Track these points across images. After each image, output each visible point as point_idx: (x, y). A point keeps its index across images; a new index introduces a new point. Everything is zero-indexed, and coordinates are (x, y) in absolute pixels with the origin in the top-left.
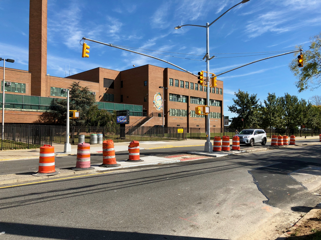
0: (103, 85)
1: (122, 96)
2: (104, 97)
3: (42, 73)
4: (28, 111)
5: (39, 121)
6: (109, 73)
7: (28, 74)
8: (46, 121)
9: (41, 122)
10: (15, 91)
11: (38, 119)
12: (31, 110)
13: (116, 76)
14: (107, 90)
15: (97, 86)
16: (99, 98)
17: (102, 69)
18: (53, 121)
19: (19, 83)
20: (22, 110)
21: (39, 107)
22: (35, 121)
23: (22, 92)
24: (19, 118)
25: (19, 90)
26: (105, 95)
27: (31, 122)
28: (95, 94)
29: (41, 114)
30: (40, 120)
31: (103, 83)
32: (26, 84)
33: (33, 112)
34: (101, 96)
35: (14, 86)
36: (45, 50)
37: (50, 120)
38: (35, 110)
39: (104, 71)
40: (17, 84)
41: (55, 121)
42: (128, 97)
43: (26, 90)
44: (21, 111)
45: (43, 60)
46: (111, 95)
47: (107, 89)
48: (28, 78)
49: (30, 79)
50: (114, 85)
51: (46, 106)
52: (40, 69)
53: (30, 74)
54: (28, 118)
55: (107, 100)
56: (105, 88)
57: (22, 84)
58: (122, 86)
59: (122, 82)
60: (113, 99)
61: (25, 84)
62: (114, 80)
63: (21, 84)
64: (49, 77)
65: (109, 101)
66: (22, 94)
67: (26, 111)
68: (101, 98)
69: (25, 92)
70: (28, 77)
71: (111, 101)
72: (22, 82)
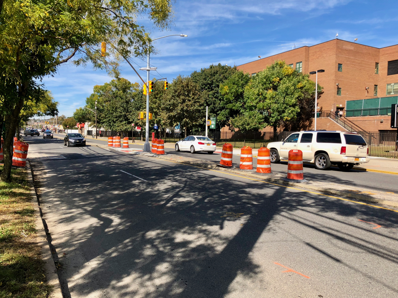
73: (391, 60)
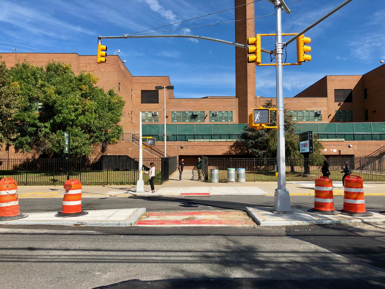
0: (334, 99)
1: (366, 111)
2: (335, 116)
3: (248, 96)
4: (216, 141)
5: (229, 151)
6: (344, 81)
7: (235, 99)
8: (238, 152)
9: (232, 153)
10: (223, 121)
11: (228, 151)
12: (220, 140)
13: (356, 83)
14: (341, 105)
15: (324, 101)
16: (329, 117)
17: (330, 78)
18: (246, 151)
19: (226, 112)
20: (211, 140)
21: (230, 136)
22: (225, 153)
23: (229, 121)
24: (207, 150)
25: (226, 119)
26: (338, 113)
27: (220, 153)
28: (322, 113)
29: (232, 144)
30: (231, 151)
31: (333, 96)
32: (233, 111)
33: (222, 142)
34: (330, 115)
35: (221, 115)
36: (253, 68)
37: (242, 150)
38: (224, 140)
39: (334, 80)
40: (224, 112)
41: (248, 152)
42: (375, 112)
43: (233, 118)
44: (210, 142)
45: (249, 81)
46: (347, 111)
47: (341, 103)
48: (234, 105)
49: (237, 105)
50: (353, 96)
51: (238, 135)
52: (246, 92)
53: (237, 99)
54: (217, 149)
55: (340, 120)
56: (338, 103)
57: (229, 112)
58: (366, 97)
59: (366, 90)
60: (352, 118)
61: (231, 112)
62: (351, 89)
63: (227, 112)
64: (258, 99)
65: (345, 121)
66: (230, 122)
67: (215, 141)
68: (331, 118)
69: (232, 120)
70: (235, 103)
71: (348, 120)
72: (229, 110)
73: (143, 90)
